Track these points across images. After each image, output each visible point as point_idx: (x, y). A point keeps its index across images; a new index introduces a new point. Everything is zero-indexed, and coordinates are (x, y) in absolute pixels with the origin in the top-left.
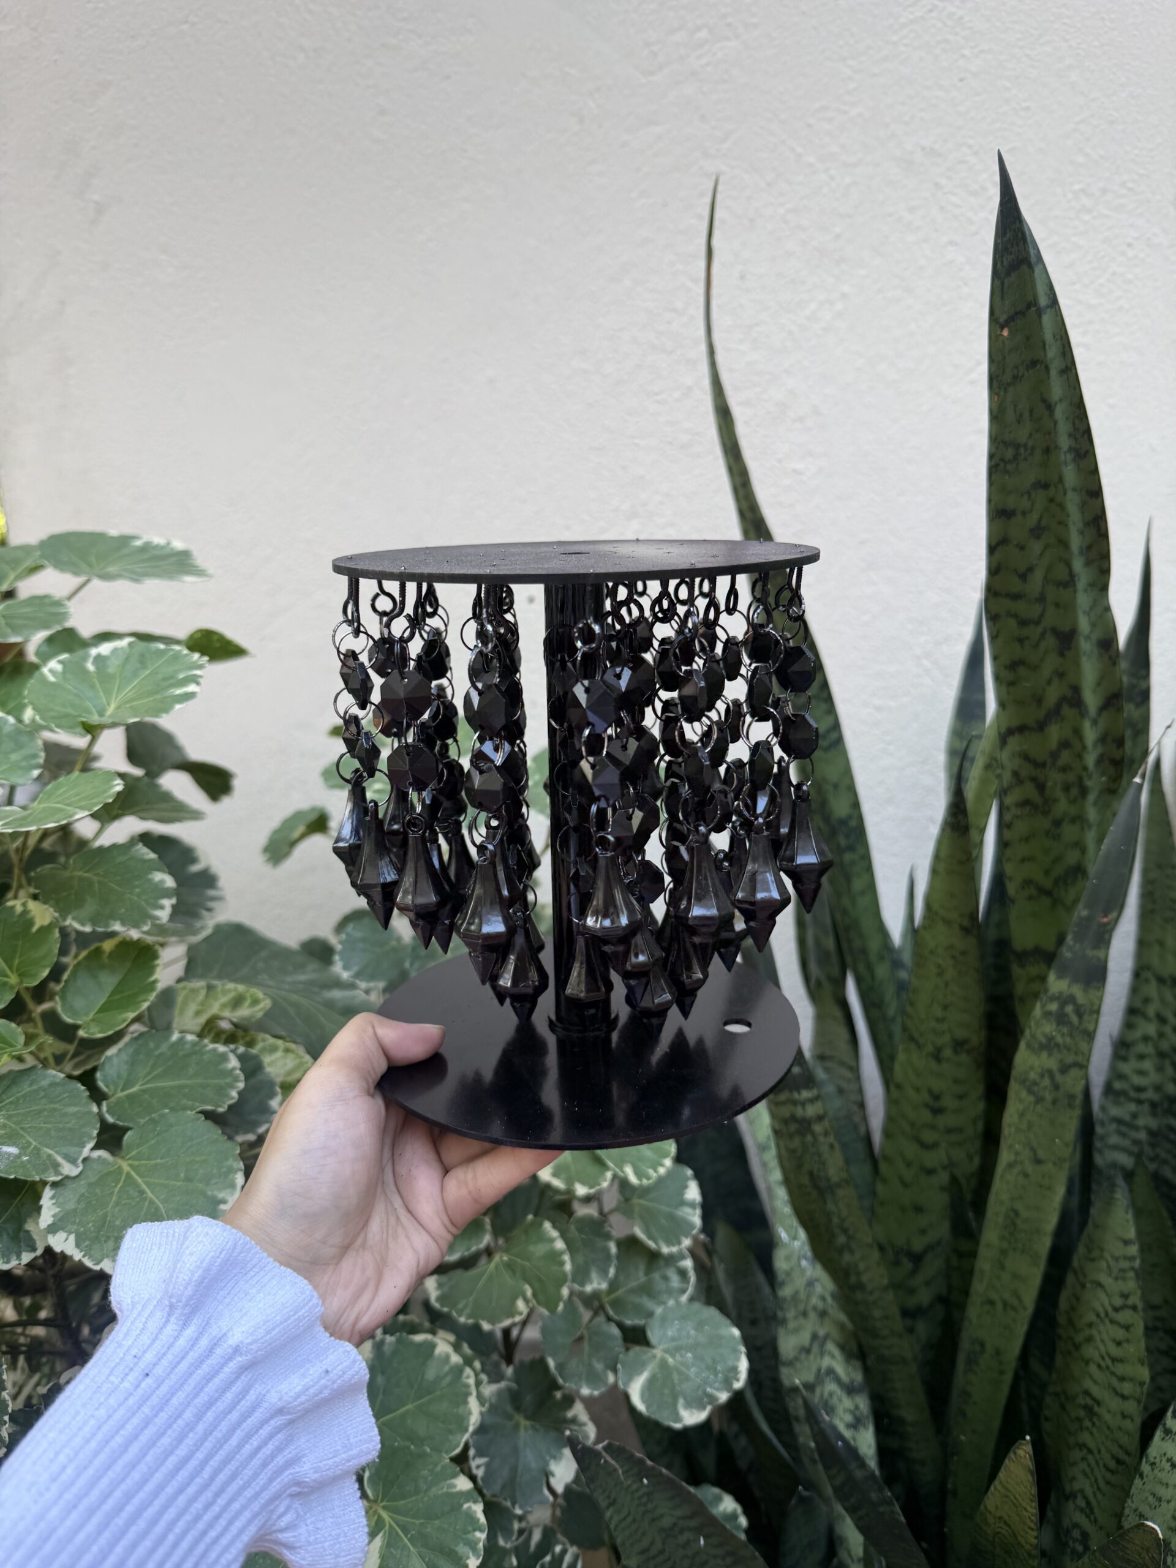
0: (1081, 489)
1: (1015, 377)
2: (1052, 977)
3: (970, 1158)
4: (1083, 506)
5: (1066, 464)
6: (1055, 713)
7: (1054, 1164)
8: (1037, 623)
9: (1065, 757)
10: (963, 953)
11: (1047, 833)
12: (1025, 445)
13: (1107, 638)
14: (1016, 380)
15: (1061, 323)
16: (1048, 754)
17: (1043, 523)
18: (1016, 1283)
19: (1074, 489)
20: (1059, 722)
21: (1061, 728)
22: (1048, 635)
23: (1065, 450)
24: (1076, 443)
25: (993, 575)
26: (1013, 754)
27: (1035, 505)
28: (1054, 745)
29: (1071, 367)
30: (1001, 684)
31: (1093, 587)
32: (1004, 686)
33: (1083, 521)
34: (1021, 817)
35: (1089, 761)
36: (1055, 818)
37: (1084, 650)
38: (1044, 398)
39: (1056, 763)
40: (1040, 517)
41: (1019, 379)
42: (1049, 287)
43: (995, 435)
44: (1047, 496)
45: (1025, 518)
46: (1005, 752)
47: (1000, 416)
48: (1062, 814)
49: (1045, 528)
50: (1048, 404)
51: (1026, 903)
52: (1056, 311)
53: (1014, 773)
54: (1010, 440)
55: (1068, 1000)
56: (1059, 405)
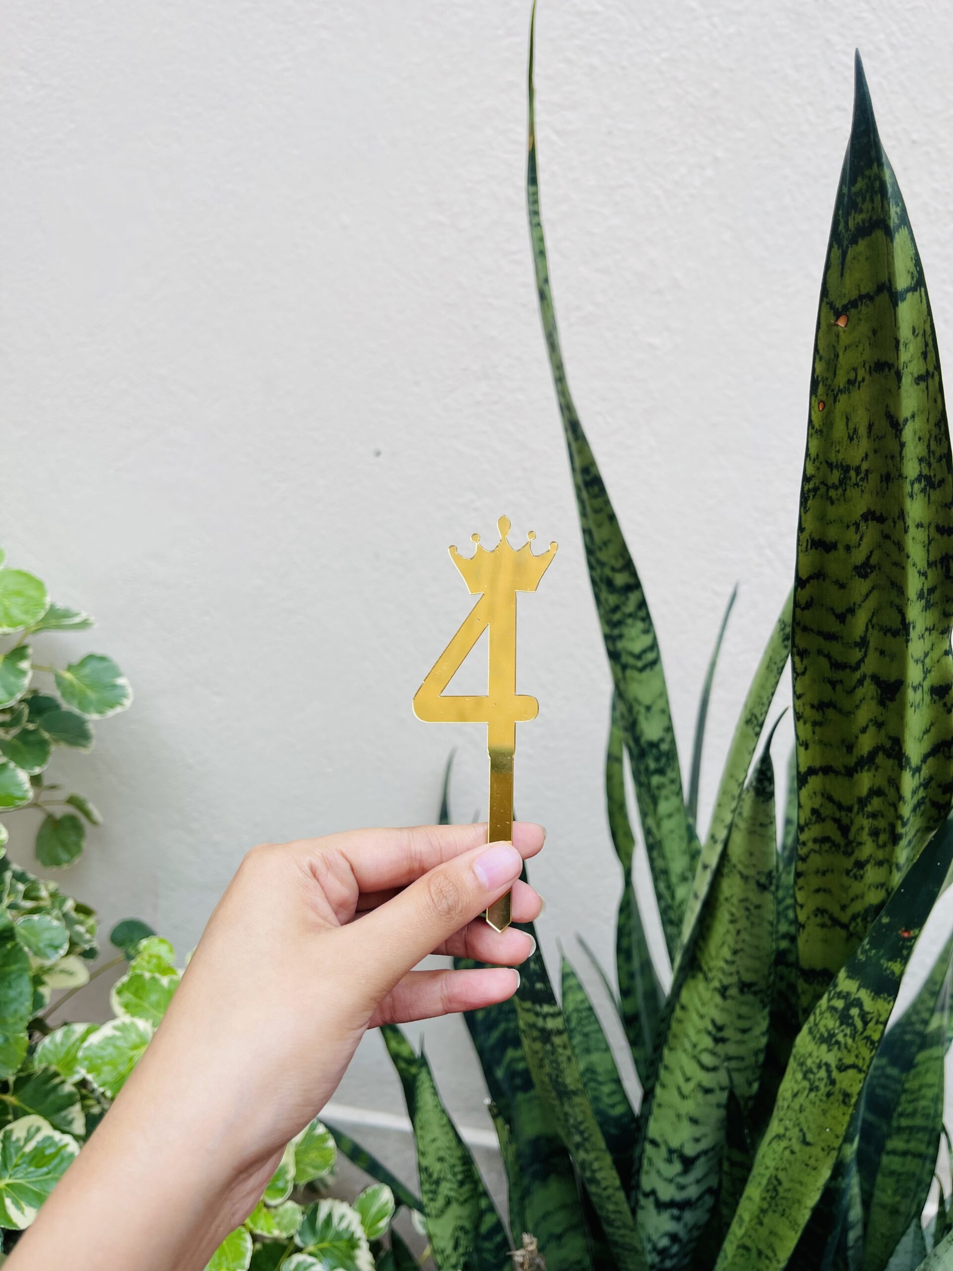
0: (930, 524)
1: (850, 382)
2: (842, 975)
4: (929, 543)
5: (912, 496)
12: (858, 470)
13: (944, 685)
14: (852, 386)
15: (925, 313)
16: (856, 799)
17: (873, 561)
18: (773, 1239)
19: (919, 525)
20: (873, 770)
21: (874, 776)
22: (867, 682)
23: (913, 479)
24: (929, 470)
25: (803, 609)
26: (815, 793)
27: (865, 539)
28: (864, 791)
29: (933, 373)
30: (805, 723)
31: (932, 631)
32: (808, 725)
33: (928, 561)
34: (819, 852)
35: (906, 810)
36: (859, 859)
37: (911, 701)
38: (889, 412)
39: (866, 809)
40: (869, 554)
41: (857, 384)
42: (914, 261)
43: (816, 454)
44: (882, 531)
45: (850, 553)
46: (804, 792)
47: (825, 430)
48: (868, 857)
49: (875, 567)
50: (895, 420)
51: (818, 929)
52: (921, 296)
53: (814, 811)
54: (837, 462)
55: (855, 1002)
56: (910, 423)
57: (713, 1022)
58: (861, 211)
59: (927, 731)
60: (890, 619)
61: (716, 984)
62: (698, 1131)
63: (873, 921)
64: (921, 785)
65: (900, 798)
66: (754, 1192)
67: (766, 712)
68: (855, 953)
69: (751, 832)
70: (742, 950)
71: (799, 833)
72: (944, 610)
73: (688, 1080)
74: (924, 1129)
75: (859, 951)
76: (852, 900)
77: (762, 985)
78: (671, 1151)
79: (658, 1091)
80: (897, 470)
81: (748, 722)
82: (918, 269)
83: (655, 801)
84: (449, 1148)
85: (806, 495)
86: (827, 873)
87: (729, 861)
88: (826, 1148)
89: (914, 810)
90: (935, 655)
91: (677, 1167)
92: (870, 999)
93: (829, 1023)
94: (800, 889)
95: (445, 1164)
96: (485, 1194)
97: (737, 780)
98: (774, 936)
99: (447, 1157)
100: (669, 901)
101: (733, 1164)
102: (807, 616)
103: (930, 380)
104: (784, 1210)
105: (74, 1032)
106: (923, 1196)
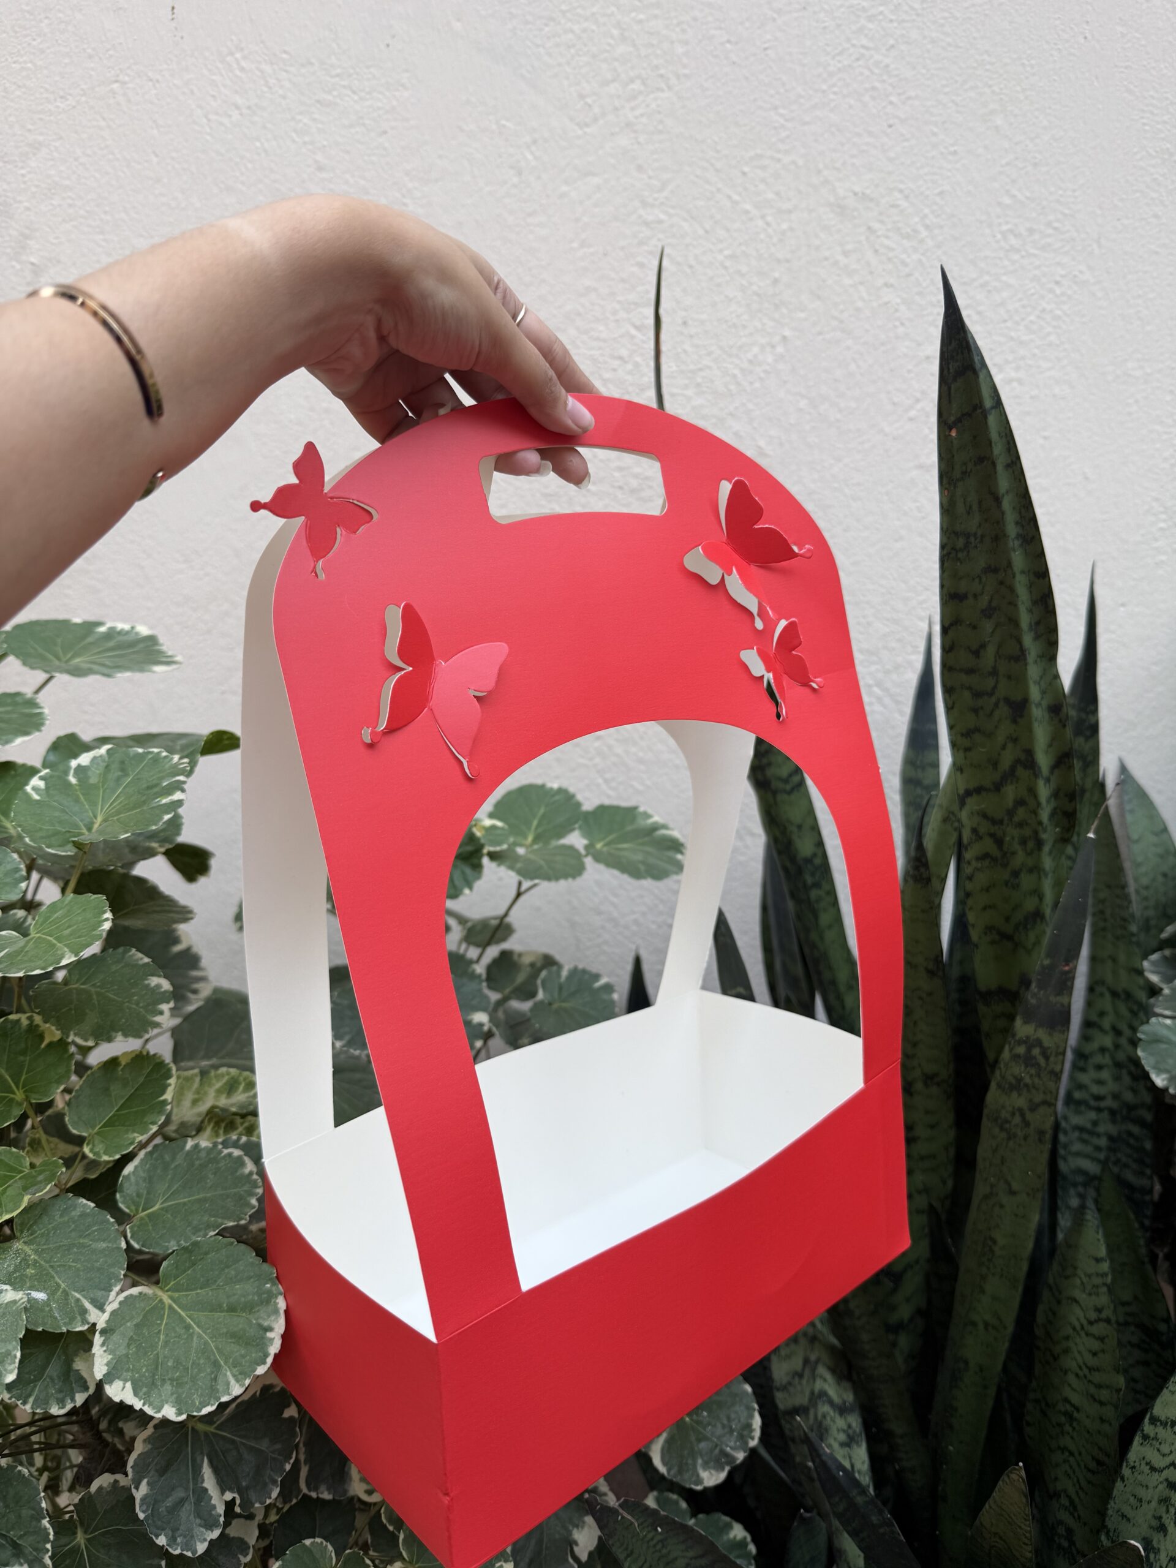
0: (1029, 571)
1: (964, 473)
2: (1018, 1022)
3: (944, 1182)
4: (1031, 586)
5: (1014, 550)
6: (1010, 775)
7: (1028, 1194)
8: (991, 694)
9: (1021, 814)
10: (930, 994)
11: (1006, 883)
12: (975, 534)
14: (965, 475)
15: (1005, 423)
16: (1005, 812)
17: (994, 604)
19: (1023, 572)
20: (1015, 783)
21: (1016, 788)
22: (1001, 705)
23: (1013, 537)
24: (1023, 531)
25: (949, 652)
27: (986, 588)
28: (1011, 803)
29: (1015, 460)
31: (1042, 659)
33: (1032, 600)
35: (1044, 817)
36: (1013, 869)
37: (1035, 717)
38: (991, 491)
40: (991, 599)
41: (968, 474)
42: (993, 390)
43: (947, 525)
44: (998, 579)
45: (977, 600)
47: (951, 508)
50: (996, 496)
51: (989, 947)
52: (1001, 411)
54: (961, 531)
55: (1035, 1043)
58: (956, 360)
59: (1051, 745)
60: (1011, 648)
64: (1052, 794)
65: (1039, 806)
72: (1049, 640)
76: (1014, 910)
80: (1002, 532)
82: (997, 394)
85: (944, 558)
90: (1047, 679)
92: (1048, 1035)
102: (952, 657)
103: (1014, 466)
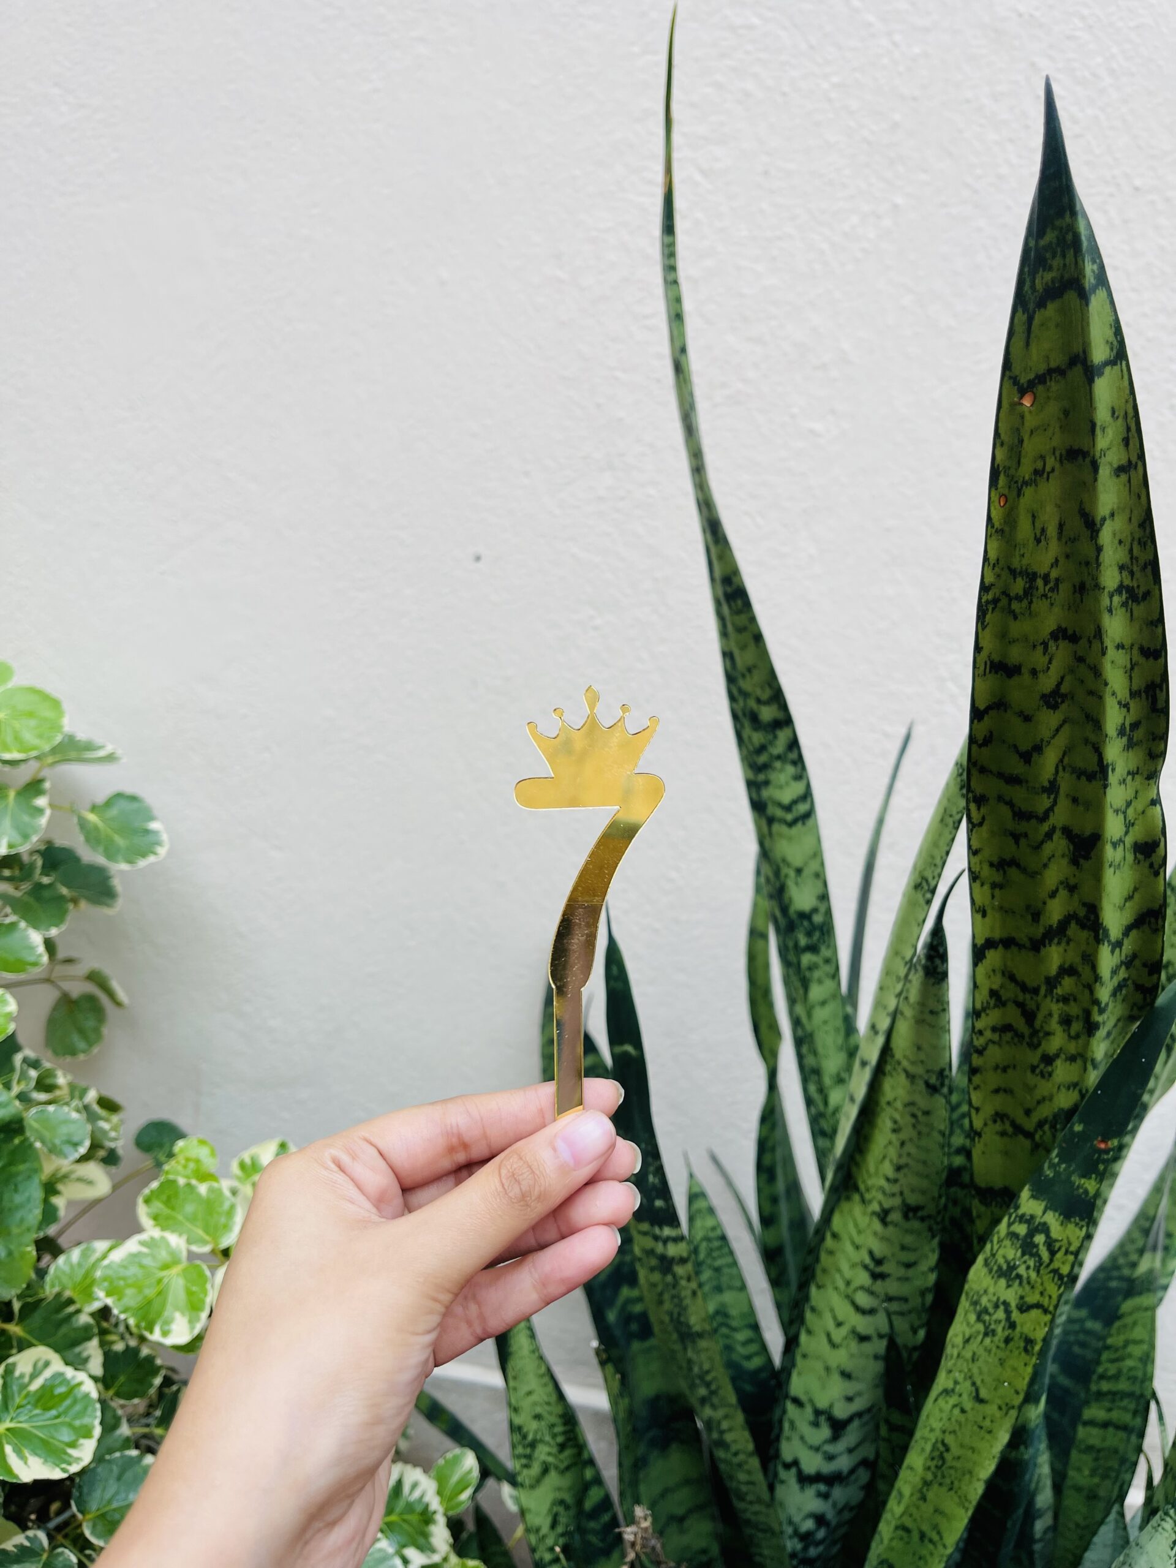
0: (1132, 645)
1: (1037, 473)
2: (1025, 1194)
4: (1131, 669)
5: (1111, 611)
8: (1043, 818)
13: (1150, 841)
14: (1040, 476)
15: (1127, 391)
16: (1043, 979)
17: (1064, 689)
18: (938, 1519)
19: (1120, 647)
20: (1063, 944)
21: (1065, 951)
22: (1057, 836)
23: (1112, 590)
24: (1132, 579)
25: (980, 746)
26: (994, 971)
27: (1054, 662)
28: (1053, 970)
29: (1136, 463)
30: (982, 885)
31: (1136, 776)
32: (986, 887)
33: (1130, 690)
34: (999, 1044)
35: (1104, 994)
36: (1046, 1053)
37: (1110, 860)
38: (1084, 509)
39: (1055, 991)
40: (1060, 680)
41: (1045, 475)
42: (1113, 329)
43: (995, 557)
44: (1076, 652)
45: (1037, 678)
46: (981, 969)
47: (1007, 529)
48: (1057, 1050)
49: (1064, 697)
50: (1090, 519)
51: (997, 1138)
52: (1122, 371)
53: (993, 993)
54: (1022, 567)
55: (1040, 1228)
56: (1108, 522)
57: (871, 1253)
58: (1050, 269)
59: (1130, 898)
60: (1084, 759)
61: (875, 1207)
62: (851, 1388)
63: (1063, 1129)
64: (1122, 963)
65: (1097, 978)
66: (916, 1460)
67: (940, 875)
68: (1040, 1169)
69: (920, 1022)
70: (907, 1165)
71: (975, 1020)
72: (1150, 750)
73: (839, 1324)
74: (1130, 1395)
75: (1046, 1165)
76: (1039, 1102)
77: (931, 1209)
78: (818, 1413)
79: (803, 1338)
80: (1093, 579)
81: (917, 887)
82: (1119, 339)
83: (805, 984)
84: (548, 1404)
85: (985, 608)
86: (1010, 1071)
87: (893, 1056)
88: (1004, 1407)
89: (1114, 994)
90: (1139, 805)
91: (825, 1432)
92: (1058, 1223)
93: (1009, 1252)
94: (975, 1089)
95: (543, 1423)
96: (591, 1462)
97: (903, 958)
98: (946, 1149)
99: (545, 1415)
100: (821, 1107)
101: (892, 1428)
102: (985, 755)
103: (1133, 473)
104: (952, 1483)
105: (94, 1251)
106: (1127, 1477)
